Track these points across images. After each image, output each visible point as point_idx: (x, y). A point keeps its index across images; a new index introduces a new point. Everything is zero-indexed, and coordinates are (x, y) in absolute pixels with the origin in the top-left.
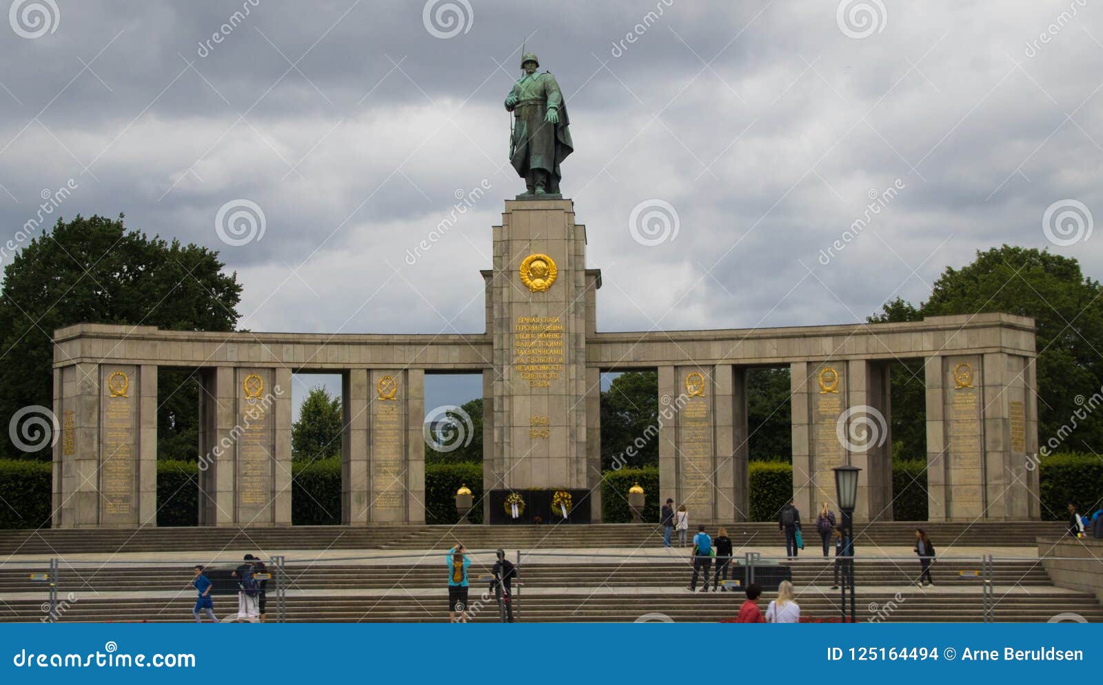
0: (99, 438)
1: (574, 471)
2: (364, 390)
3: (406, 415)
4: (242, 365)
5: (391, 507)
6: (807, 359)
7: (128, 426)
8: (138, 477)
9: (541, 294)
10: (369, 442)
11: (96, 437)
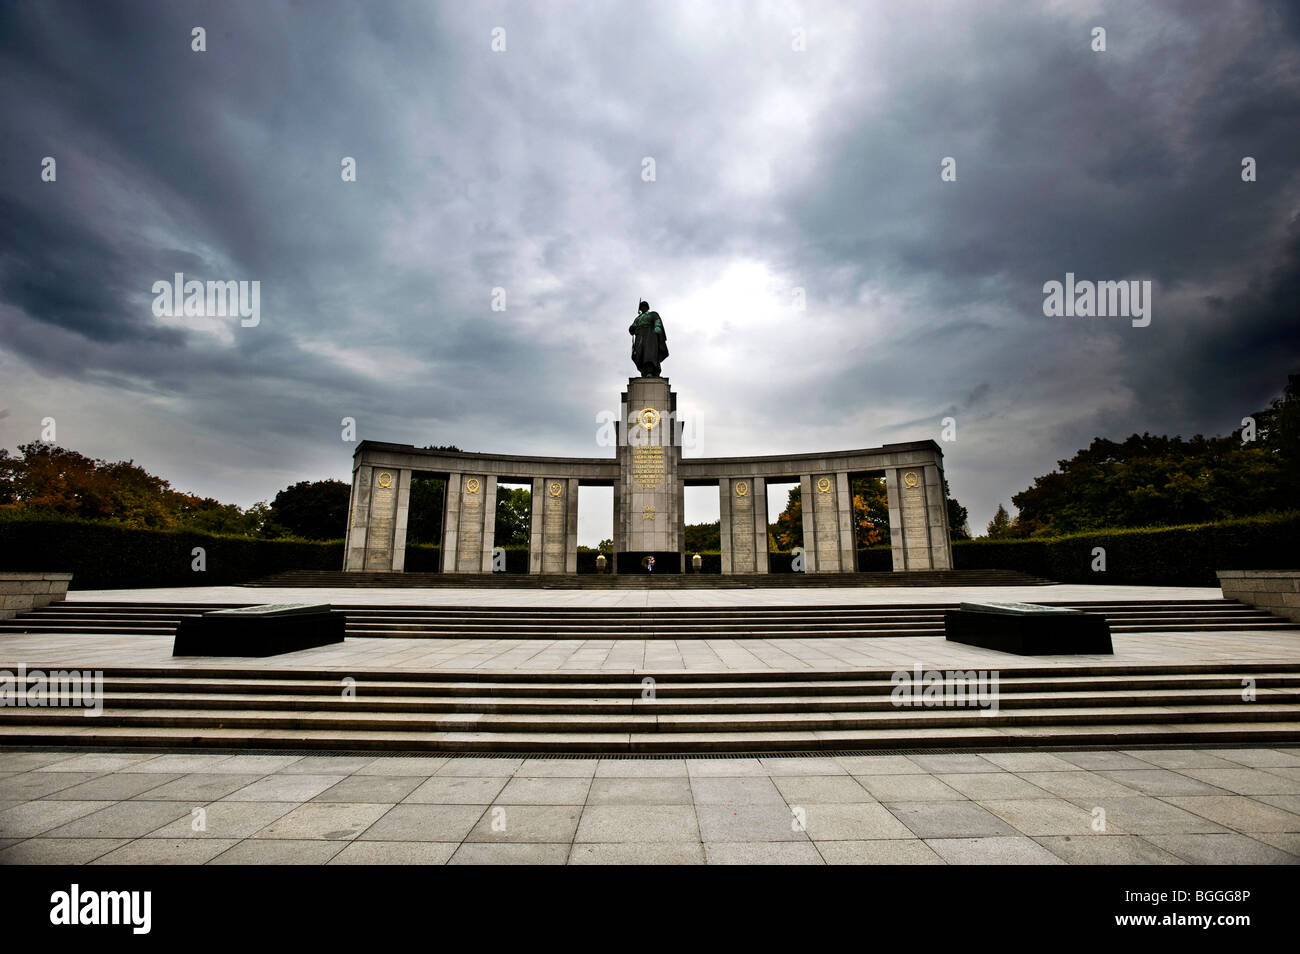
0: (369, 511)
1: (670, 541)
2: (542, 491)
3: (567, 506)
4: (467, 472)
5: (556, 563)
6: (811, 473)
7: (389, 506)
8: (393, 540)
10: (543, 523)
11: (367, 513)
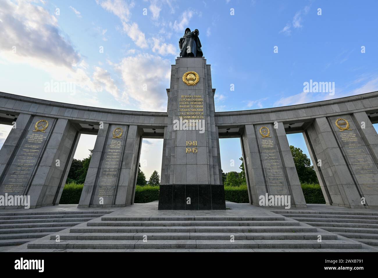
1: (212, 173)
2: (106, 133)
3: (125, 145)
4: (37, 114)
5: (107, 195)
6: (326, 116)
9: (192, 87)
10: (103, 159)
